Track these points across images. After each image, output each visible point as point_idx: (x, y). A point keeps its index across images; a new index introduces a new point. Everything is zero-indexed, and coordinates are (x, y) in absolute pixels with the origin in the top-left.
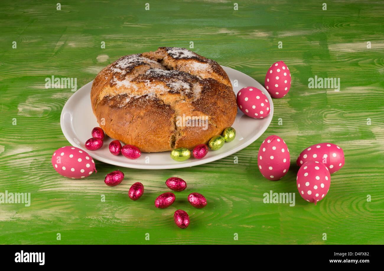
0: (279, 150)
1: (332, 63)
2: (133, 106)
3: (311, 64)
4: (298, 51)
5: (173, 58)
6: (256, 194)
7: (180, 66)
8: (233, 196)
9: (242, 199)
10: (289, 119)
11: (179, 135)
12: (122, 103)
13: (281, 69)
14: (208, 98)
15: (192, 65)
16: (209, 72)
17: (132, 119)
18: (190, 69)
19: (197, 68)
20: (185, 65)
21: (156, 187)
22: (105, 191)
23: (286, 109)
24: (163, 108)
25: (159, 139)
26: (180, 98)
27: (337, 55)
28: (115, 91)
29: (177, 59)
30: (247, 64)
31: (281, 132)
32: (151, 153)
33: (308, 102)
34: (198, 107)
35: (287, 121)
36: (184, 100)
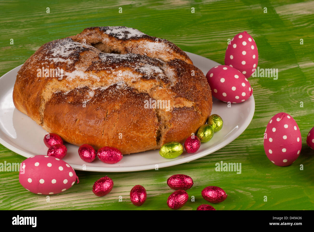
0: (291, 127)
1: (290, 30)
2: (102, 99)
3: (264, 34)
4: (238, 20)
5: (119, 40)
6: (272, 181)
7: (131, 49)
8: (248, 187)
9: (260, 189)
10: (269, 102)
11: (165, 128)
12: (86, 97)
13: (247, 41)
14: (186, 81)
15: (145, 45)
16: (168, 52)
17: (106, 115)
18: (145, 50)
19: (153, 48)
20: (137, 47)
21: (154, 190)
22: (96, 202)
23: (259, 91)
24: (142, 98)
25: (144, 135)
26: (155, 84)
27: (292, 20)
28: (67, 85)
29: (125, 40)
30: (182, 43)
31: (267, 117)
32: (132, 154)
33: (283, 80)
34: (179, 92)
35: (269, 104)
36: (160, 86)
